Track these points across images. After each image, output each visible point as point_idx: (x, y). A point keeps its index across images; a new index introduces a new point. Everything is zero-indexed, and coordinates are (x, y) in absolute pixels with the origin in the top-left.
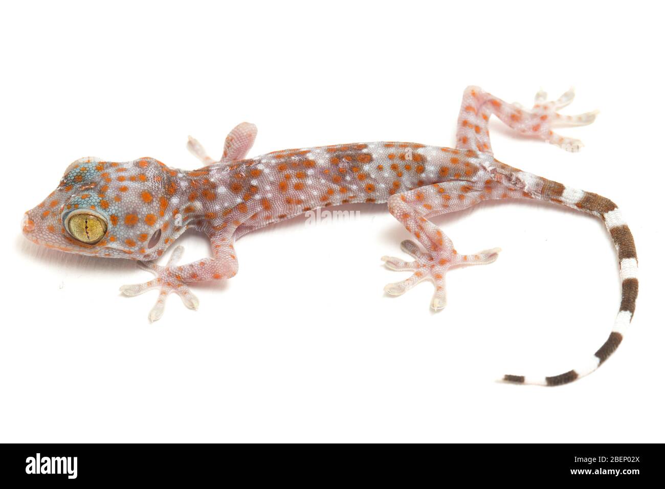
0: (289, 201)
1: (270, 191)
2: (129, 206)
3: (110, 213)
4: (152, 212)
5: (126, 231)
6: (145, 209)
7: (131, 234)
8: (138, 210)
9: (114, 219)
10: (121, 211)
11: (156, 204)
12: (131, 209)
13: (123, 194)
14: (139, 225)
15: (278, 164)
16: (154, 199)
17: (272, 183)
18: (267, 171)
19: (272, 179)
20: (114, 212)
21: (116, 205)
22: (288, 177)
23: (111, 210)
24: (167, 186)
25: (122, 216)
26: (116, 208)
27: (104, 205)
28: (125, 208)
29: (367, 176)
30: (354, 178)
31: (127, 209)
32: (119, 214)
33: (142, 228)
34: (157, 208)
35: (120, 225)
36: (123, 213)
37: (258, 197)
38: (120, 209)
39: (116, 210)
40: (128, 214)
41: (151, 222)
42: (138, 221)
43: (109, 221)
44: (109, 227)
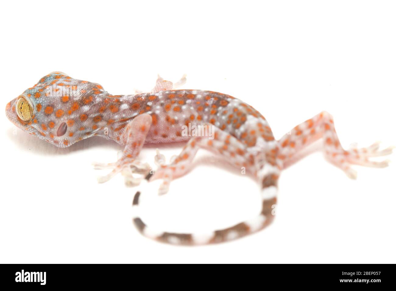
2: (52, 101)
3: (38, 102)
4: (63, 109)
5: (44, 118)
6: (60, 105)
7: (46, 121)
8: (55, 105)
9: (39, 107)
10: (46, 103)
11: (69, 105)
12: (52, 103)
14: (52, 115)
16: (69, 102)
20: (41, 102)
21: (44, 98)
23: (39, 100)
24: (85, 98)
25: (44, 106)
26: (44, 99)
27: (37, 96)
28: (48, 101)
29: (216, 113)
30: (209, 111)
32: (44, 105)
33: (53, 118)
34: (67, 108)
35: (41, 113)
36: (46, 104)
38: (45, 101)
39: (43, 101)
40: (49, 106)
41: (59, 115)
42: (53, 112)
43: (35, 107)
44: (35, 112)
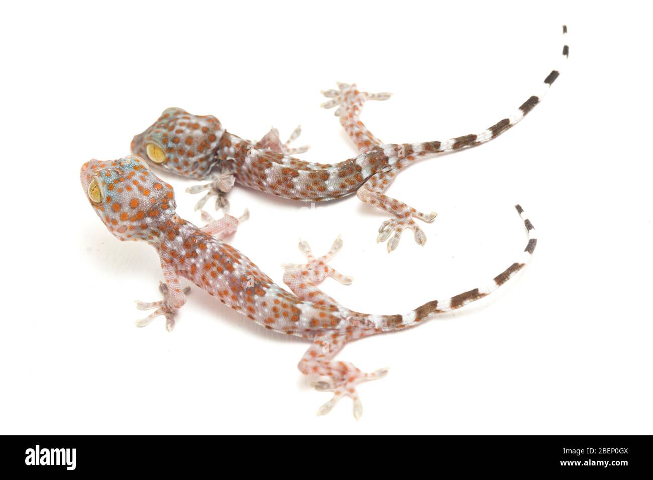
0: (203, 278)
1: (201, 263)
3: (109, 194)
4: (129, 214)
5: (110, 211)
6: (127, 208)
7: (111, 215)
8: (123, 206)
9: (109, 199)
11: (135, 212)
12: (121, 202)
13: (126, 191)
14: (117, 214)
15: (217, 253)
16: (136, 209)
17: (205, 260)
18: (208, 251)
19: (207, 257)
20: (112, 195)
22: (214, 265)
23: (111, 193)
24: (151, 209)
26: (115, 194)
27: (110, 187)
28: (118, 198)
29: (253, 302)
30: (244, 297)
31: (119, 200)
32: (113, 199)
33: (117, 216)
34: (133, 214)
35: (109, 205)
37: (193, 260)
38: (116, 197)
40: (117, 203)
41: (124, 217)
42: (119, 211)
43: (105, 198)
44: (104, 201)
